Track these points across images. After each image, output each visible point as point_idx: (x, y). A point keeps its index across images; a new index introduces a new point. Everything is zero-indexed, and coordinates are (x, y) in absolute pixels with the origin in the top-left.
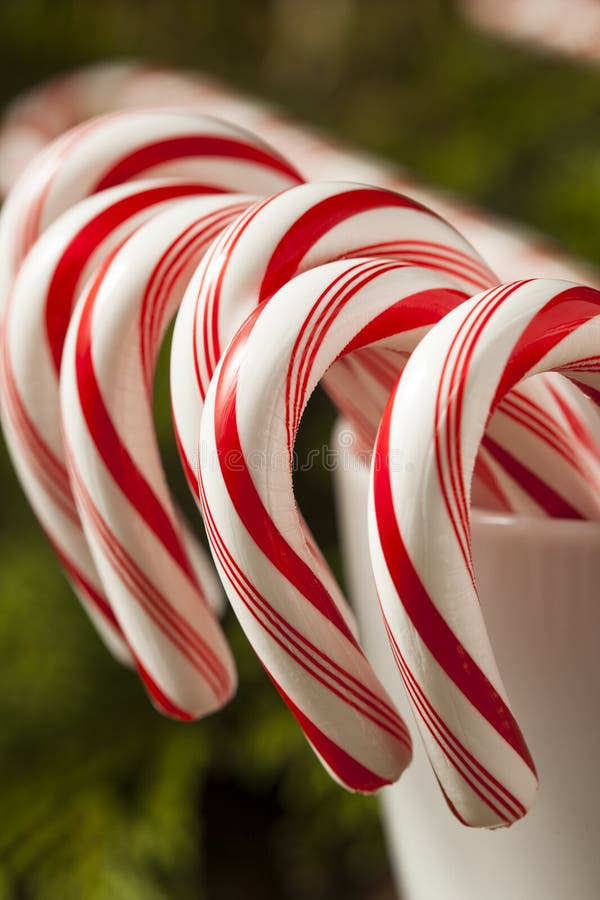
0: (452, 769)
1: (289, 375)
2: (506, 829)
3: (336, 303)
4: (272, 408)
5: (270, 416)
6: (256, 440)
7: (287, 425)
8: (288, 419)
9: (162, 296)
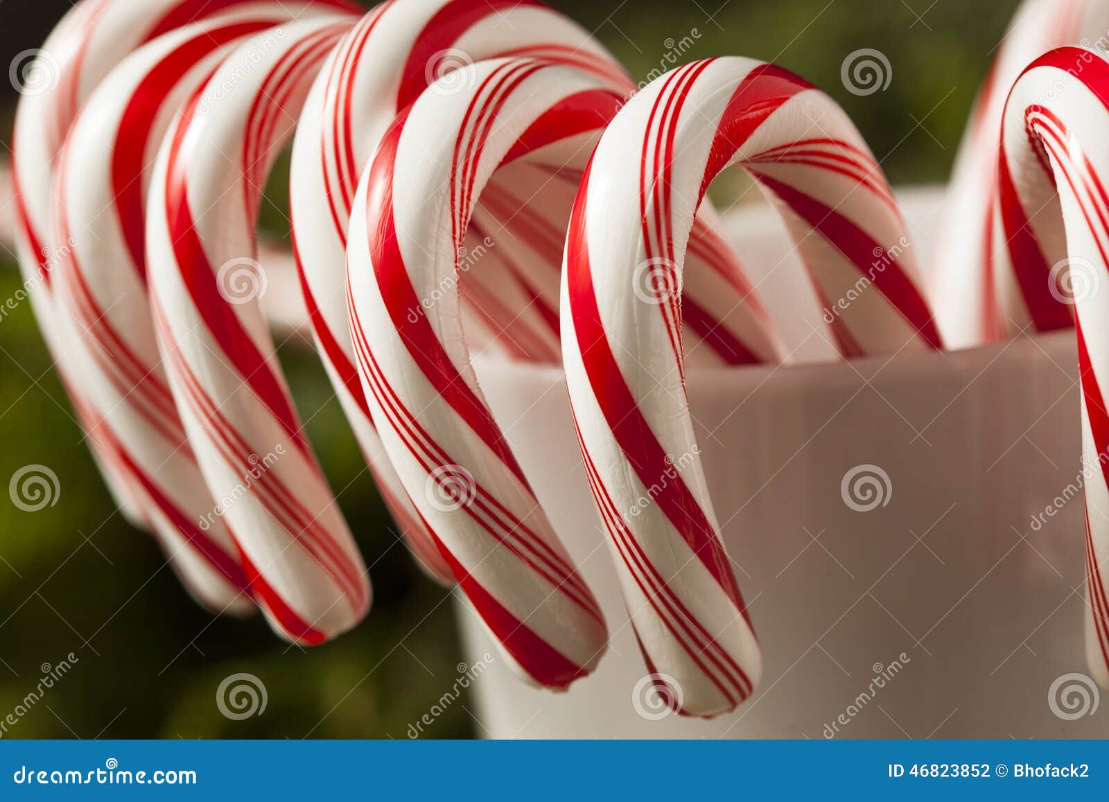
0: (669, 638)
1: (453, 180)
2: (727, 715)
3: (496, 99)
4: (436, 217)
5: (436, 226)
6: (421, 257)
7: (454, 238)
8: (454, 232)
9: (266, 128)
